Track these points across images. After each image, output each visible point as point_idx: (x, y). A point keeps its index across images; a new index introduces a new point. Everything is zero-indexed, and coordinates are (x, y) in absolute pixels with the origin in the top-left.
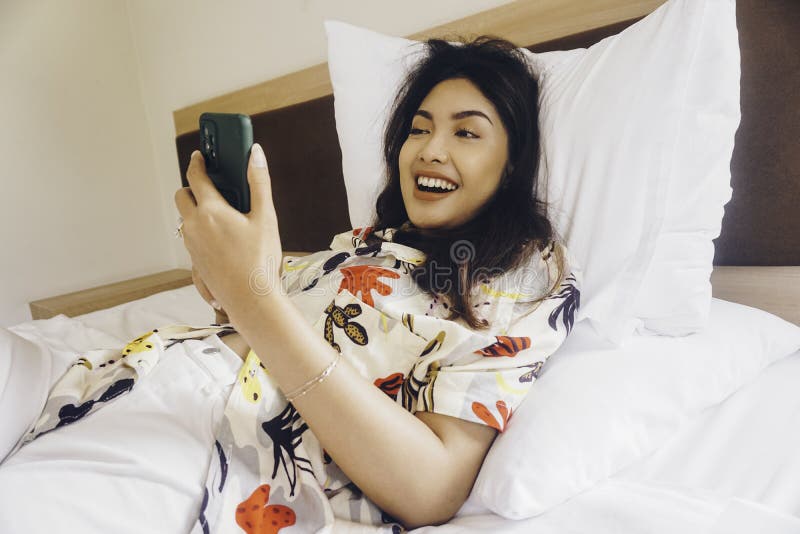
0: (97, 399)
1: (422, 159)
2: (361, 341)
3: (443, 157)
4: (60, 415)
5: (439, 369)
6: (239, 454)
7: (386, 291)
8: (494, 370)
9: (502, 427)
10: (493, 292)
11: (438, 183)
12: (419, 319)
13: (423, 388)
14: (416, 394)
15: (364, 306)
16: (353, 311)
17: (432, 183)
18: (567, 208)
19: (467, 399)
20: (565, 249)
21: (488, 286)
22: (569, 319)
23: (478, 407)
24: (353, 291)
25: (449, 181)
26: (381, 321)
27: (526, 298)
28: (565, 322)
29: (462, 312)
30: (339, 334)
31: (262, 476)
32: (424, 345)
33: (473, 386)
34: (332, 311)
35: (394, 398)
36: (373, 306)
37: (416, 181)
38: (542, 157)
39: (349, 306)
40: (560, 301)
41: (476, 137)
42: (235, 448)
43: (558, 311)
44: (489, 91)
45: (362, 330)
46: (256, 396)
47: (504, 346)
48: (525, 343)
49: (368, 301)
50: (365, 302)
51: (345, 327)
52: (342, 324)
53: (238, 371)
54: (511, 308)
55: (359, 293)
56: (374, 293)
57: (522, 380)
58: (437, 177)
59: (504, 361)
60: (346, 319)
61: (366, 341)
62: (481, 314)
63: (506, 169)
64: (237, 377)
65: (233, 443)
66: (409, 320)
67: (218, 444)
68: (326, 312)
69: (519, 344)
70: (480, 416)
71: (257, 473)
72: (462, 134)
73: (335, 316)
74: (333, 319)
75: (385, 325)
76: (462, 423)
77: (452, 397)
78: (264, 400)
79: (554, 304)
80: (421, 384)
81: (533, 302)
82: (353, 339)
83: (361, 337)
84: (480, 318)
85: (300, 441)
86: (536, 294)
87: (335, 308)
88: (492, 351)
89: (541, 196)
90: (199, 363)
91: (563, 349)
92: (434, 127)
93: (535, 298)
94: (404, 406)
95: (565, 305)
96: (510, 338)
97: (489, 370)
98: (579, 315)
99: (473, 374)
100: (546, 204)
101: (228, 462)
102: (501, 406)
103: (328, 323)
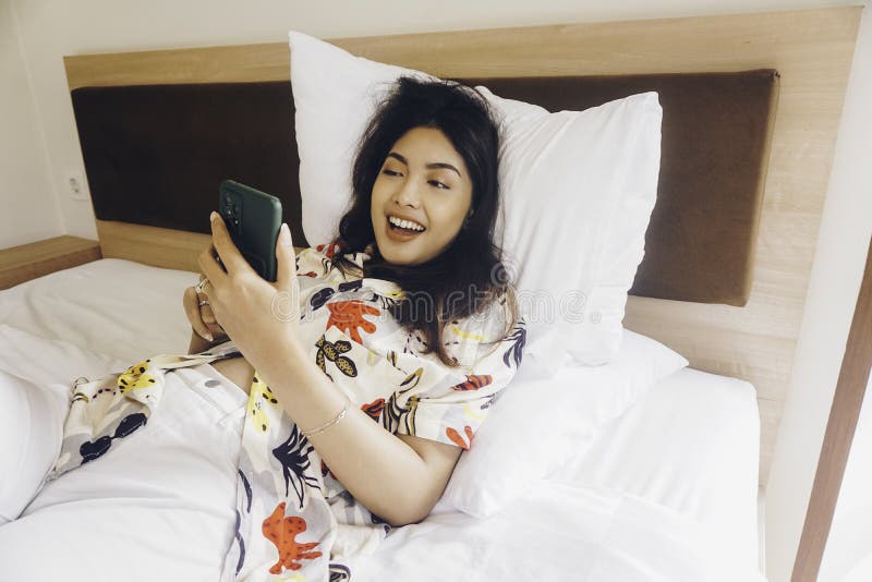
0: (112, 435)
1: (397, 203)
2: (351, 373)
3: (416, 203)
4: (82, 453)
5: (418, 400)
6: (259, 478)
7: (371, 329)
8: (463, 402)
9: (468, 447)
10: (461, 333)
11: (410, 225)
12: (400, 356)
13: (404, 414)
14: (398, 419)
15: (353, 343)
16: (344, 348)
17: (404, 224)
18: (519, 256)
19: (442, 426)
20: (516, 292)
21: (456, 326)
22: (518, 355)
23: (451, 432)
24: (342, 327)
25: (418, 224)
26: (369, 358)
27: (487, 339)
28: (516, 360)
29: (435, 347)
30: (331, 366)
31: (280, 496)
32: (404, 378)
33: (447, 415)
34: (323, 345)
35: (376, 419)
36: (361, 343)
37: (388, 218)
38: (500, 208)
39: (340, 342)
40: (513, 342)
41: (446, 187)
42: (255, 474)
43: (511, 349)
44: (459, 145)
45: (352, 364)
46: (264, 427)
47: (472, 383)
48: (488, 380)
49: (356, 338)
50: (353, 339)
51: (335, 360)
52: (333, 358)
53: (246, 404)
54: (476, 348)
55: (347, 330)
56: (361, 330)
57: (483, 407)
58: (408, 220)
59: (471, 394)
60: (337, 354)
61: (355, 373)
62: (452, 351)
63: (469, 213)
64: (246, 410)
65: (253, 471)
66: (393, 357)
67: (240, 472)
68: (317, 345)
69: (484, 381)
70: (452, 439)
71: (275, 494)
72: (434, 183)
73: (326, 351)
74: (324, 353)
75: (373, 360)
76: (439, 445)
77: (430, 423)
78: (272, 430)
79: (508, 345)
80: (402, 411)
81: (494, 343)
82: (344, 371)
83: (351, 370)
84: (450, 356)
85: (309, 464)
86: (495, 335)
87: (325, 342)
88: (463, 387)
89: (497, 243)
90: (205, 397)
91: (514, 381)
92: (408, 173)
93: (494, 339)
94: (385, 427)
95: (516, 346)
96: (476, 377)
97: (458, 402)
98: (526, 351)
99: (447, 406)
100: (501, 251)
101: (251, 487)
102: (468, 430)
103: (320, 356)
